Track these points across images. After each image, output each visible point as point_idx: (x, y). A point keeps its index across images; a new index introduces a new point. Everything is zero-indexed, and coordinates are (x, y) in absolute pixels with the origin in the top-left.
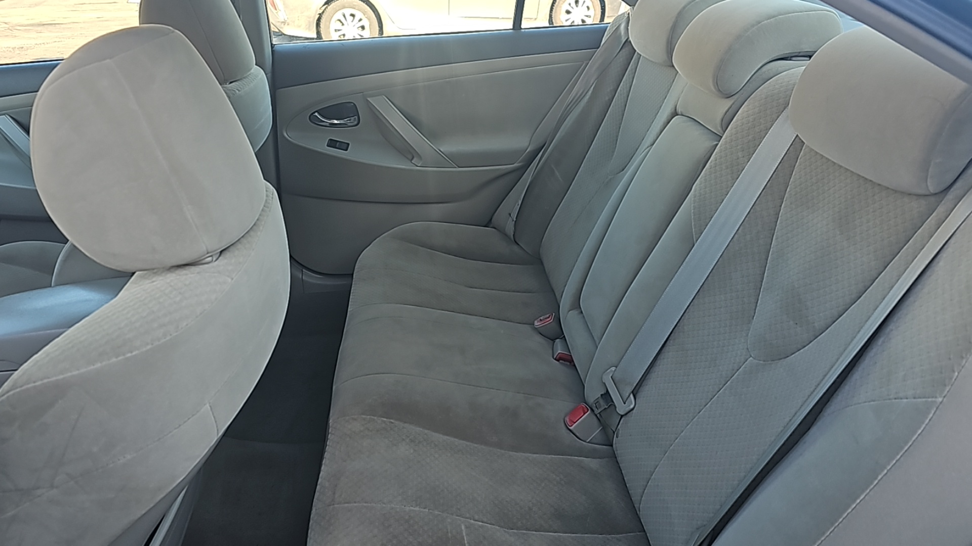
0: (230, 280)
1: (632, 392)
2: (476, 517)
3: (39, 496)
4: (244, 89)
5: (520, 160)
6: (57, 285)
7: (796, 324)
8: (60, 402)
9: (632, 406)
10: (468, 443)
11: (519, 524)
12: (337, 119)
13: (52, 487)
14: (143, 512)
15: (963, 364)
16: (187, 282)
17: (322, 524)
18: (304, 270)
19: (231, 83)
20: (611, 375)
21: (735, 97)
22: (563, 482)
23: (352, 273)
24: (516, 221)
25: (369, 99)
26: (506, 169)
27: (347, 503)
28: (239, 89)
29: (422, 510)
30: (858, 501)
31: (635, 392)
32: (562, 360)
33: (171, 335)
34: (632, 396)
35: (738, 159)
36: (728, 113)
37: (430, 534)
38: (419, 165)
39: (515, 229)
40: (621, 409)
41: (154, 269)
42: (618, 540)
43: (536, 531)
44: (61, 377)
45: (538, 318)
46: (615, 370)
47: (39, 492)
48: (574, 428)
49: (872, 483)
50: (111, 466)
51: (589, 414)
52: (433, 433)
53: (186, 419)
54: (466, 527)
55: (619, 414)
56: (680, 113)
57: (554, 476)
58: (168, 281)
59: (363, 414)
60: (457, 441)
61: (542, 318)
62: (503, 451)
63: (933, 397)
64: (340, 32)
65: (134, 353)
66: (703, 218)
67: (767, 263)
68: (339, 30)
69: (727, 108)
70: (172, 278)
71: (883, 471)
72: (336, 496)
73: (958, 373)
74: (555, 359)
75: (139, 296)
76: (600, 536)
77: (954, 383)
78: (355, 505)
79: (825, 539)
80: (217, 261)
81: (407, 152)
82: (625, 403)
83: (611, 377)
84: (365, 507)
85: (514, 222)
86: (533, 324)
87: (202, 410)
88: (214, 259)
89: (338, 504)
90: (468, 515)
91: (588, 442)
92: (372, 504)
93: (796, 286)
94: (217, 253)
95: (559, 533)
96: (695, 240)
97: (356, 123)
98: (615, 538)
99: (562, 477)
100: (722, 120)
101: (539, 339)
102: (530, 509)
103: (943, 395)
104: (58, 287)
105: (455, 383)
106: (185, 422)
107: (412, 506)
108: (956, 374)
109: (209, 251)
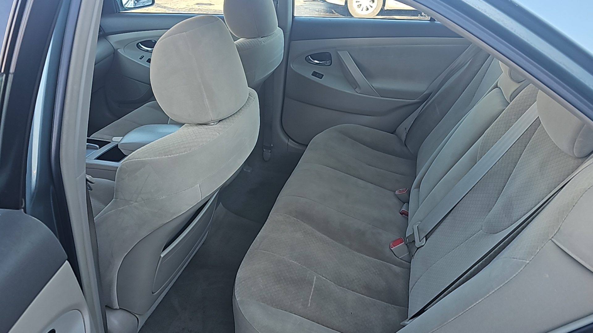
0: (218, 134)
1: (426, 236)
2: (324, 275)
3: (131, 204)
4: (267, 41)
5: (419, 98)
6: (170, 124)
7: (506, 216)
8: (143, 169)
9: (423, 244)
10: (333, 241)
11: (345, 285)
12: (318, 61)
13: (136, 202)
14: (167, 221)
15: (542, 246)
16: (200, 132)
17: (250, 256)
18: (290, 139)
19: (262, 37)
20: (417, 225)
21: (522, 83)
22: (376, 273)
23: (307, 144)
24: (407, 133)
25: (338, 52)
26: (409, 102)
27: (264, 250)
28: (264, 41)
29: (297, 263)
30: (478, 302)
31: (427, 237)
32: (404, 214)
33: (187, 152)
34: (425, 239)
35: (511, 119)
36: (515, 92)
37: (298, 275)
38: (358, 92)
39: (406, 137)
40: (418, 244)
41: (191, 124)
42: (394, 308)
43: (353, 291)
44: (144, 159)
45: (398, 189)
46: (420, 223)
47: (132, 202)
48: (393, 249)
49: (486, 295)
50: (157, 199)
51: (403, 244)
52: (317, 232)
53: (188, 188)
54: (317, 278)
55: (416, 247)
56: (498, 87)
57: (373, 269)
58: (194, 130)
59: (286, 213)
60: (328, 238)
61: (401, 190)
62: (350, 250)
63: (525, 260)
64: (358, 3)
65: (172, 156)
66: (484, 150)
67: (508, 181)
68: (359, 2)
69: (515, 89)
70: (196, 128)
71: (493, 290)
72: (261, 246)
73: (539, 250)
74: (400, 213)
75: (181, 133)
76: (386, 303)
77: (536, 255)
78: (267, 252)
79: (458, 317)
80: (217, 125)
81: (354, 84)
82: (420, 242)
83: (417, 227)
84: (271, 254)
85: (406, 134)
86: (395, 192)
87: (196, 186)
88: (215, 124)
89: (260, 250)
90: (320, 273)
91: (400, 259)
92: (275, 254)
93: (512, 196)
94: (217, 121)
95: (365, 295)
96: (477, 161)
97: (329, 64)
98: (393, 306)
99: (377, 271)
100: (511, 95)
101: (395, 200)
102: (353, 280)
103: (530, 260)
104: (171, 125)
105: (336, 210)
106: (188, 189)
107: (293, 261)
108: (538, 250)
109: (213, 120)
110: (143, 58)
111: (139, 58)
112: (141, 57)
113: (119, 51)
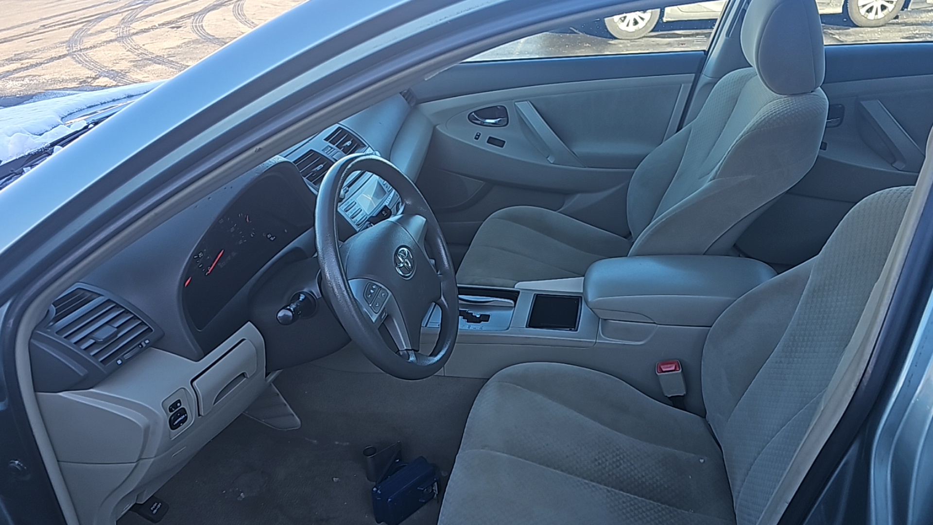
25: (862, 102)
110: (481, 136)
111: (474, 137)
112: (477, 135)
113: (439, 129)
